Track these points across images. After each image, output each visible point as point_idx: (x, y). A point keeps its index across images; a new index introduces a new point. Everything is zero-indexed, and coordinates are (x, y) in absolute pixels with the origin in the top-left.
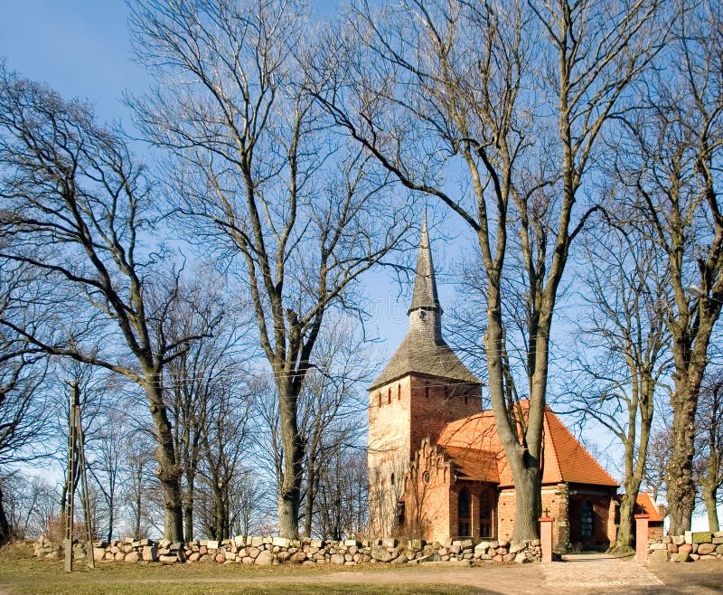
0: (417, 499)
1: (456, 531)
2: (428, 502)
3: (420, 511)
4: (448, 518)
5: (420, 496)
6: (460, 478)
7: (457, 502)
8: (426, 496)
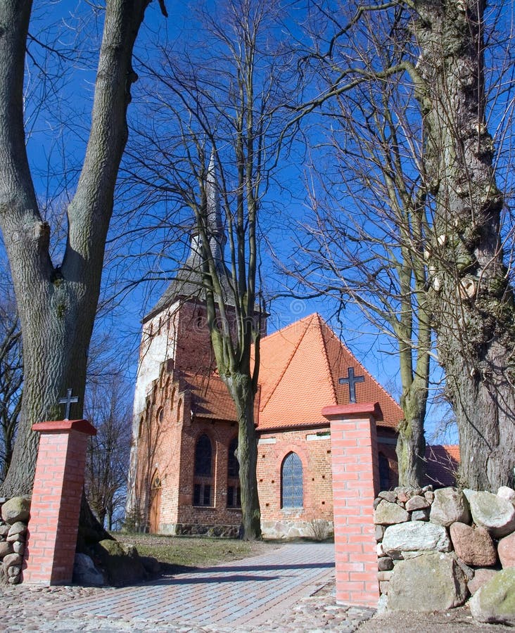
0: (149, 447)
1: (189, 497)
2: (159, 451)
3: (150, 466)
4: (178, 477)
5: (153, 443)
6: (198, 415)
7: (192, 451)
8: (159, 443)
